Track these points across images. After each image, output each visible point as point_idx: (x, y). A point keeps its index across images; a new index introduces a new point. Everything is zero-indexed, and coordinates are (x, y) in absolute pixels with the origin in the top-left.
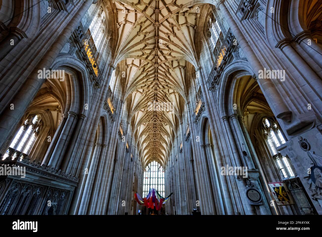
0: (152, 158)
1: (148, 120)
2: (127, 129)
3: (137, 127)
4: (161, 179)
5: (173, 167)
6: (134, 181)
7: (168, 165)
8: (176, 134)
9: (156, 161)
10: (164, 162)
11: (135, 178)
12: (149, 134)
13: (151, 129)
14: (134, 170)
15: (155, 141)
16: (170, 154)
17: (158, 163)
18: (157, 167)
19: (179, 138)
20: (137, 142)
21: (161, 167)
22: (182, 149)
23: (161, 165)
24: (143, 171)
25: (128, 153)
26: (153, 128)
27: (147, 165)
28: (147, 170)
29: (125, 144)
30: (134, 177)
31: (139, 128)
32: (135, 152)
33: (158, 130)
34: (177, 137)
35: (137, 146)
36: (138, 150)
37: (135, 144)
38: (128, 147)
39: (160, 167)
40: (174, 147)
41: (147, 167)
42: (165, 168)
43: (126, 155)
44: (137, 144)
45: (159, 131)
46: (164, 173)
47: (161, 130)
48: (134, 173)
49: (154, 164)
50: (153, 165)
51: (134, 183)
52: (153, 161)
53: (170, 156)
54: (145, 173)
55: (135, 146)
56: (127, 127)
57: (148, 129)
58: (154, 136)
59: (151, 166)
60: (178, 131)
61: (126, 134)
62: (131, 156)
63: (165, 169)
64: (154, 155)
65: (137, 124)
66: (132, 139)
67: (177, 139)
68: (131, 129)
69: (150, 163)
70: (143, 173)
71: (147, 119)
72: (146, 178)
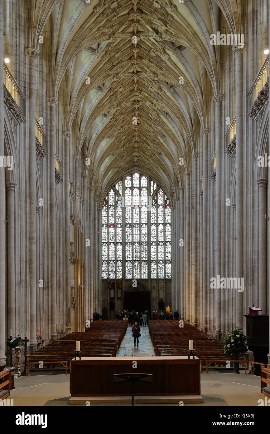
0: (127, 163)
1: (106, 30)
2: (30, 76)
3: (67, 64)
4: (161, 228)
5: (202, 194)
6: (71, 239)
7: (183, 189)
8: (218, 84)
9: (141, 175)
10: (172, 176)
11: (75, 229)
12: (114, 83)
13: (120, 65)
14: (69, 206)
15: (136, 106)
16: (193, 154)
17: (150, 180)
18: (144, 191)
19: (227, 102)
20: (72, 117)
21: (161, 192)
22: (234, 143)
23: (159, 187)
24: (99, 205)
25: (45, 159)
26: (130, 59)
27: (112, 186)
28: (112, 201)
29: (30, 133)
30: (71, 227)
31: (72, 65)
32: (66, 150)
33: (148, 67)
34: (222, 97)
35: (70, 132)
36: (77, 144)
37: (64, 126)
38: (41, 140)
39: (156, 192)
40: (208, 131)
41: (112, 193)
42: (172, 195)
43: (39, 166)
44: (71, 123)
45: (154, 73)
46: (168, 210)
47: (160, 68)
48: (71, 217)
49: (136, 184)
50: (132, 188)
51: (71, 244)
52: (132, 175)
53: (193, 160)
54: (104, 211)
55: (63, 132)
56: (30, 68)
57: (109, 65)
58: (132, 91)
59: (124, 188)
60: (227, 74)
61: (30, 97)
62: (56, 166)
63: (173, 199)
64: (136, 154)
65: (66, 53)
66: (51, 108)
67: (221, 106)
68: (45, 70)
69: (123, 180)
70: (99, 212)
71: (104, 26)
72: (108, 225)
